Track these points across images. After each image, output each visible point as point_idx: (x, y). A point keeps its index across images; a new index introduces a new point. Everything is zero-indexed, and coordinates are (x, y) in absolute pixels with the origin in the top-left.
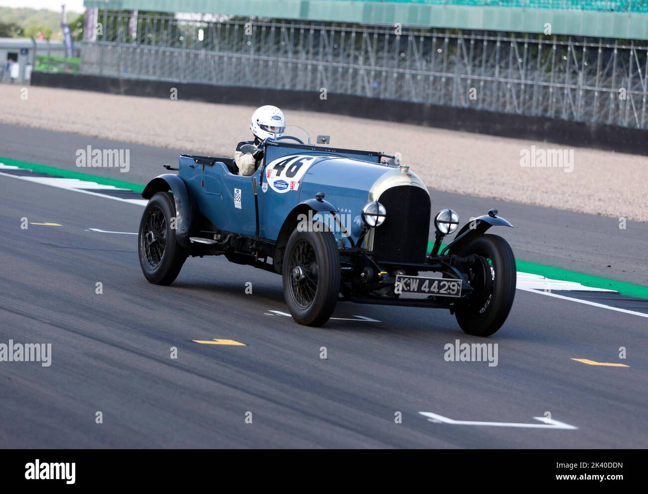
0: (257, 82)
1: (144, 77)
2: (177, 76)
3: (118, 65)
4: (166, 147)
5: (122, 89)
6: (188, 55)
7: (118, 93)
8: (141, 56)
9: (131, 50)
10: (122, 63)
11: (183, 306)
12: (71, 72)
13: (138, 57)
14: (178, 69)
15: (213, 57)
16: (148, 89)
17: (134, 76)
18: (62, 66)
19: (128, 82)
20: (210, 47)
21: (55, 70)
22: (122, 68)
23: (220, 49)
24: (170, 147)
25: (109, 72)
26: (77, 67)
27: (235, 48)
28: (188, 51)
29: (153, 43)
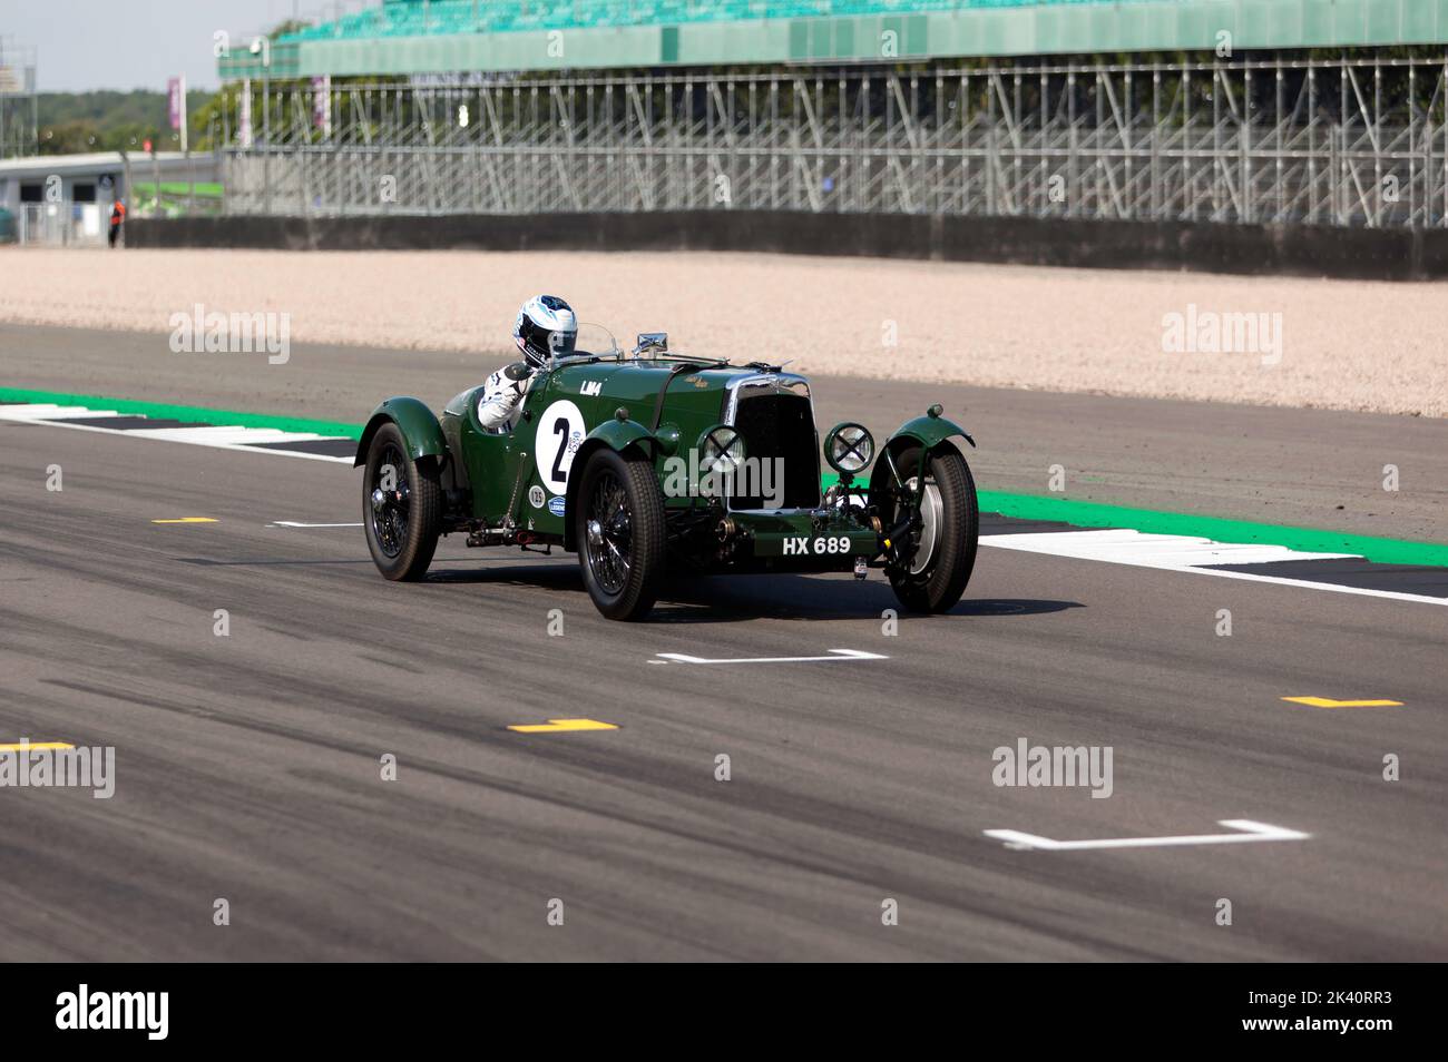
0: (585, 201)
1: (354, 210)
2: (423, 203)
3: (301, 192)
4: (414, 347)
5: (313, 239)
6: (440, 157)
7: (305, 248)
8: (347, 170)
9: (324, 158)
10: (307, 187)
11: (480, 659)
12: (204, 212)
13: (338, 172)
14: (422, 189)
15: (493, 156)
16: (366, 235)
17: (334, 210)
18: (187, 202)
19: (323, 223)
20: (483, 137)
21: (173, 212)
22: (308, 198)
23: (506, 140)
24: (422, 346)
25: (282, 207)
26: (217, 201)
27: (535, 136)
28: (440, 149)
29: (368, 139)
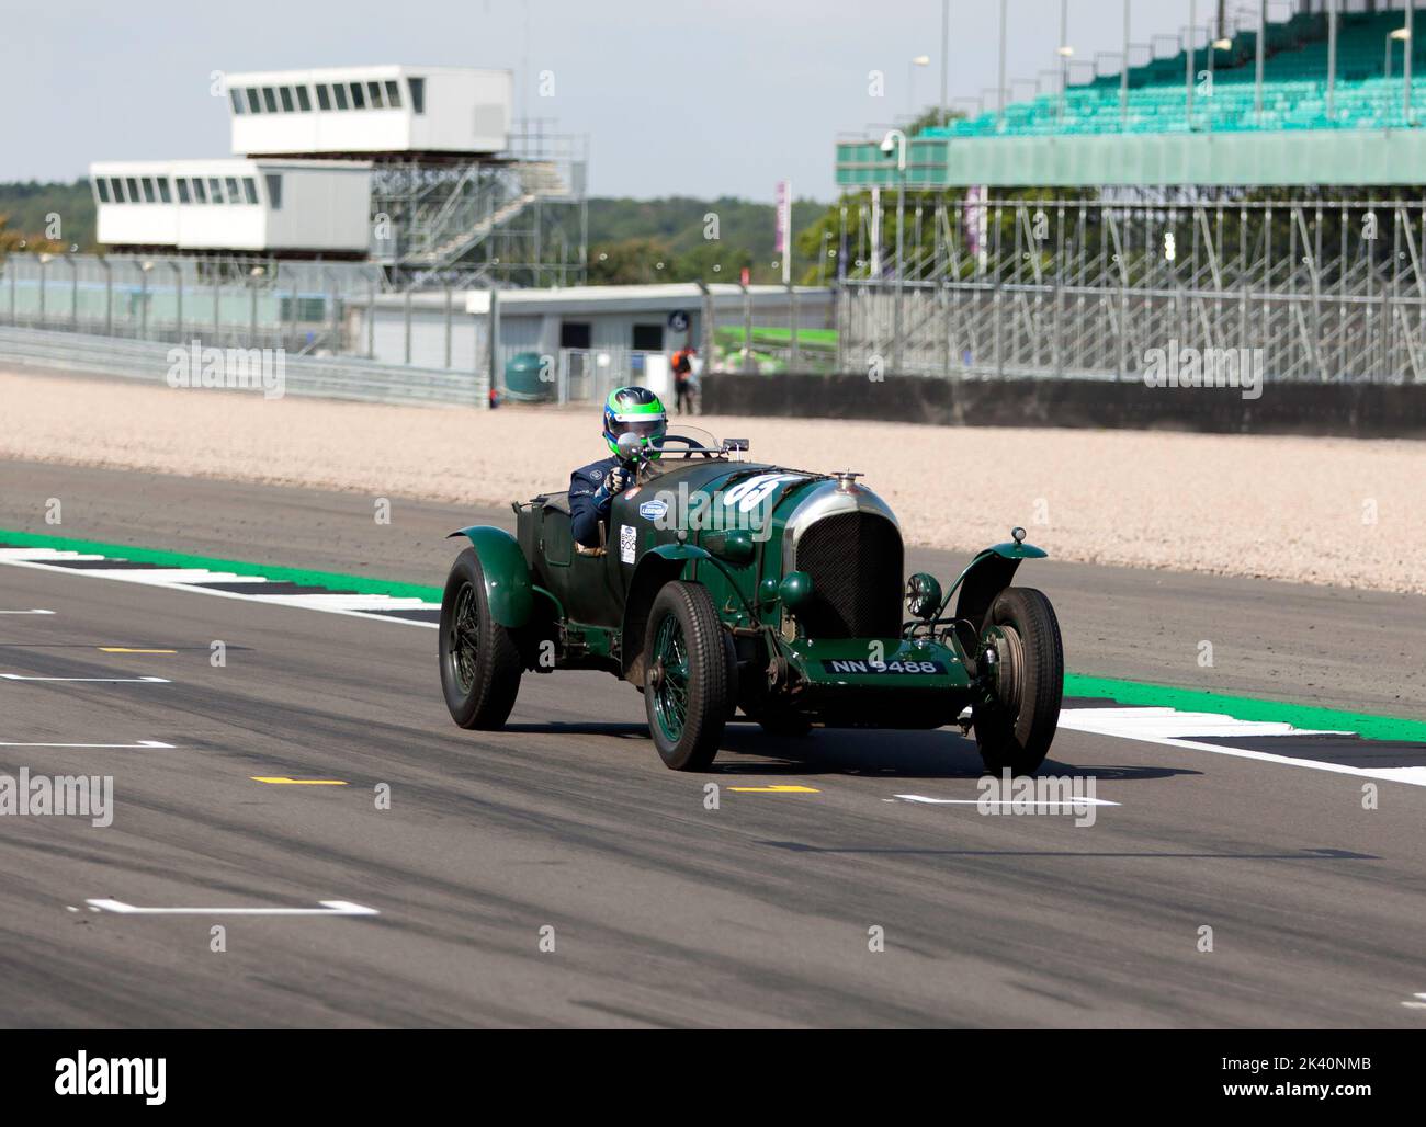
0: (1334, 368)
1: (1016, 371)
2: (1110, 365)
3: (945, 344)
4: (1093, 560)
5: (958, 411)
6: (1136, 302)
7: (947, 422)
8: (1009, 315)
9: (977, 297)
10: (952, 338)
11: (1173, 993)
12: (811, 369)
13: (996, 317)
14: (1109, 345)
15: (1208, 302)
16: (1031, 406)
17: (989, 371)
18: (788, 353)
19: (974, 386)
20: (1196, 275)
21: (768, 366)
22: (954, 353)
23: (1228, 281)
24: (1103, 560)
25: (919, 364)
26: (829, 354)
27: (1266, 279)
28: (1136, 291)
29: (1037, 275)
